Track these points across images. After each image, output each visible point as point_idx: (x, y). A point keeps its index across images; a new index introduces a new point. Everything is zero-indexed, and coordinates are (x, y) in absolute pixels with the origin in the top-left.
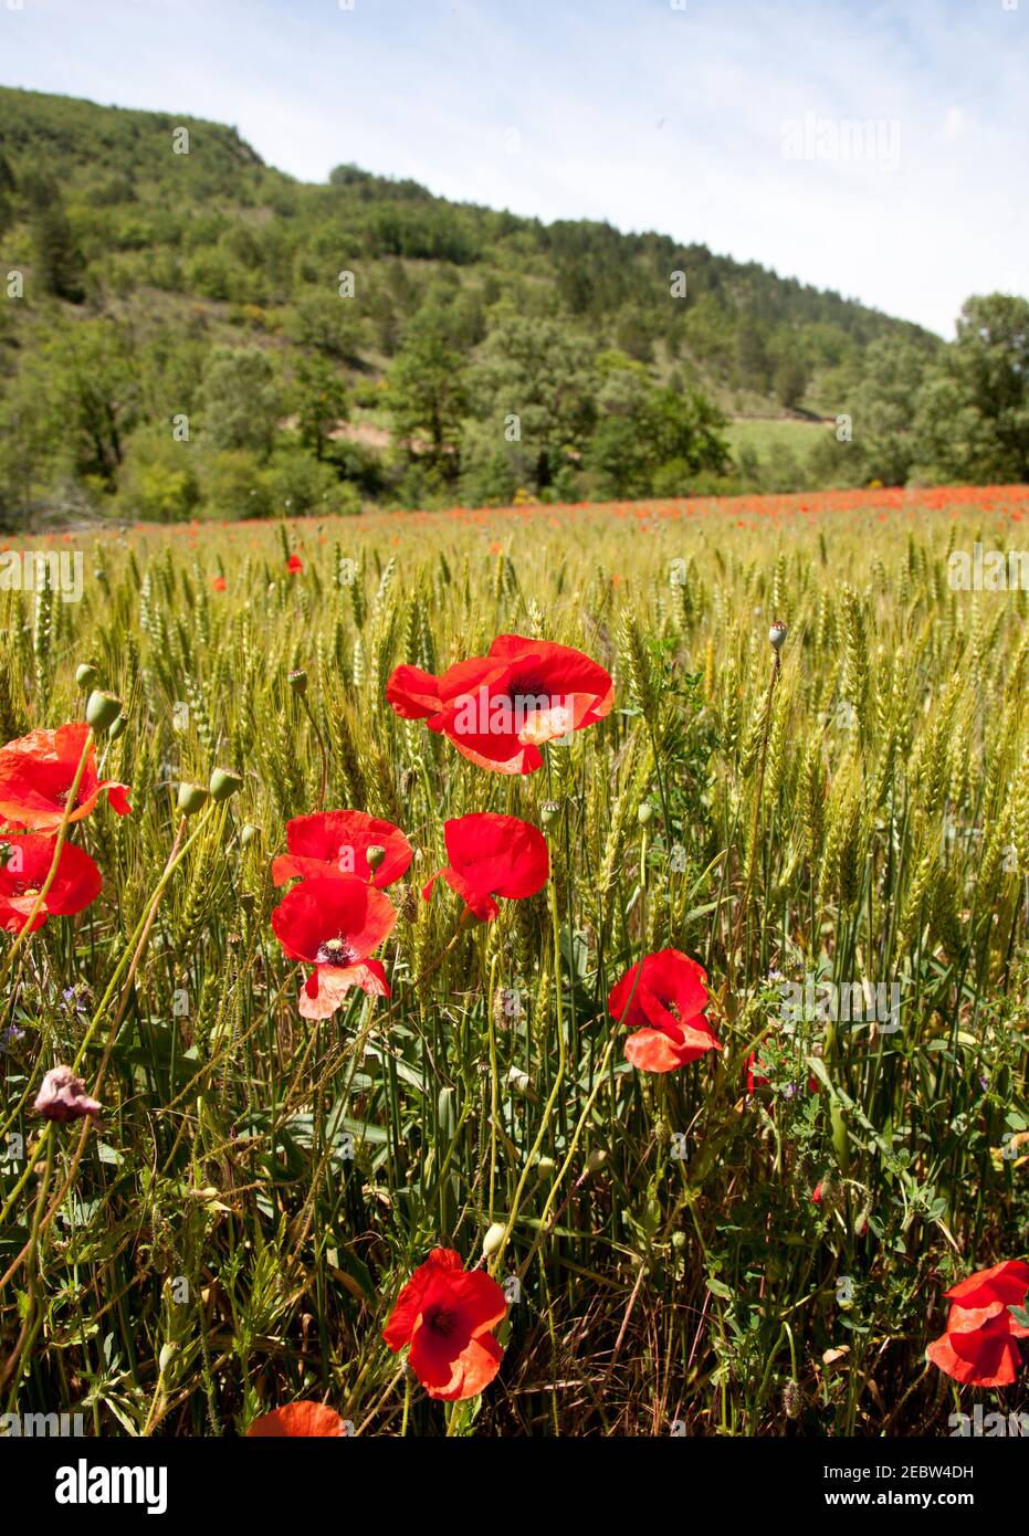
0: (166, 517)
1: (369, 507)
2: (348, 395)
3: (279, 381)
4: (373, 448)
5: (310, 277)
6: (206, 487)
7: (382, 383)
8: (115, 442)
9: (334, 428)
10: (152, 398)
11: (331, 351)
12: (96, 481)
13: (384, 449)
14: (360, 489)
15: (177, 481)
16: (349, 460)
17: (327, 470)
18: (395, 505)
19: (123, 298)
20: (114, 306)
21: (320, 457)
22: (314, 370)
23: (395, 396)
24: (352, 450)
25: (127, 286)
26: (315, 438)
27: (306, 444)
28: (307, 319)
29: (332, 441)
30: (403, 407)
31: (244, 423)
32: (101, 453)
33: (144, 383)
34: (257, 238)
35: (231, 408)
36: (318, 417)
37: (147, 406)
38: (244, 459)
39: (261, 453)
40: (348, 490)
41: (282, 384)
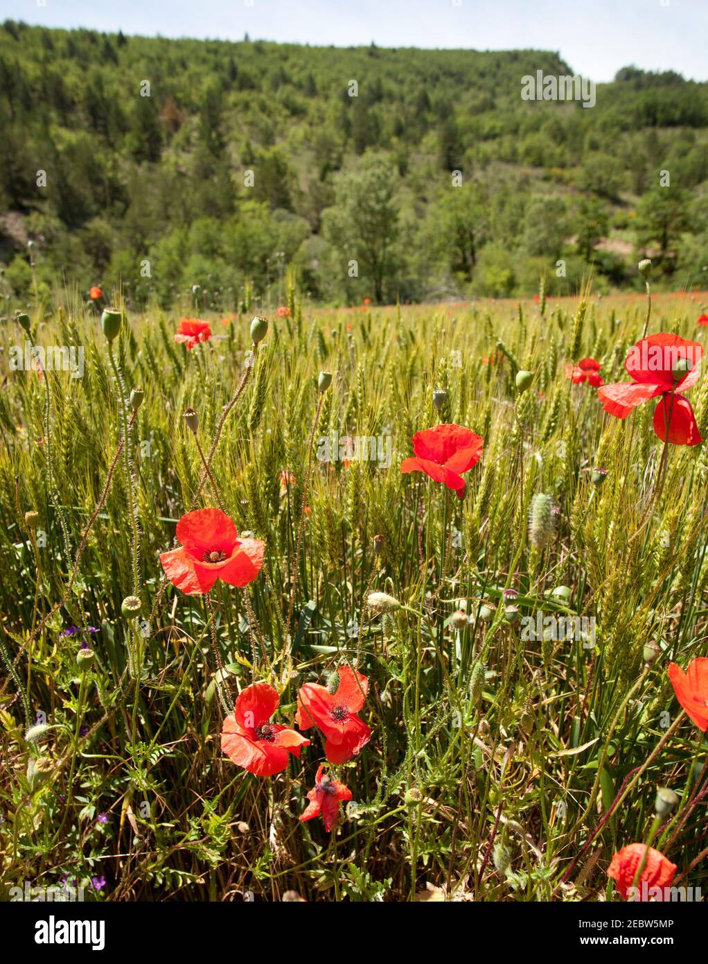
0: (496, 295)
1: (614, 291)
2: (610, 222)
3: (569, 215)
4: (621, 255)
5: (594, 146)
6: (521, 278)
7: (632, 213)
8: (473, 253)
9: (598, 242)
10: (495, 227)
11: (602, 193)
12: (461, 275)
13: (628, 255)
14: (610, 280)
15: (504, 276)
16: (606, 262)
17: (592, 268)
18: (630, 290)
19: (483, 169)
20: (478, 174)
21: (588, 261)
22: (590, 206)
23: (640, 221)
24: (605, 256)
25: (486, 161)
26: (586, 248)
27: (579, 252)
28: (589, 174)
29: (595, 251)
30: (644, 228)
31: (545, 240)
32: (465, 260)
33: (491, 219)
34: (564, 124)
35: (539, 232)
36: (590, 236)
37: (489, 234)
38: (543, 262)
39: (551, 259)
40: (603, 280)
41: (572, 216)
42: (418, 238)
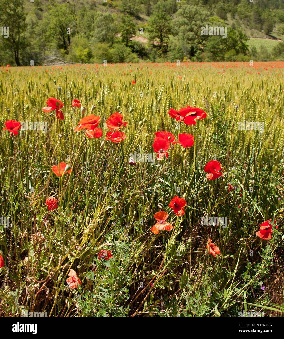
0: (83, 62)
1: (141, 60)
2: (136, 27)
3: (116, 22)
4: (143, 43)
6: (94, 53)
7: (146, 24)
8: (69, 39)
9: (132, 37)
10: (80, 27)
11: (131, 14)
12: (62, 50)
13: (146, 44)
14: (138, 55)
15: (86, 51)
16: (135, 46)
17: (129, 49)
18: (148, 60)
21: (127, 45)
22: (126, 19)
23: (150, 28)
24: (135, 43)
26: (126, 40)
27: (123, 41)
28: (125, 4)
29: (131, 41)
30: (152, 31)
31: (106, 35)
32: (65, 42)
33: (78, 22)
35: (102, 30)
36: (127, 33)
37: (78, 29)
38: (105, 45)
39: (110, 43)
40: (135, 55)
41: (117, 23)
42: (37, 30)
